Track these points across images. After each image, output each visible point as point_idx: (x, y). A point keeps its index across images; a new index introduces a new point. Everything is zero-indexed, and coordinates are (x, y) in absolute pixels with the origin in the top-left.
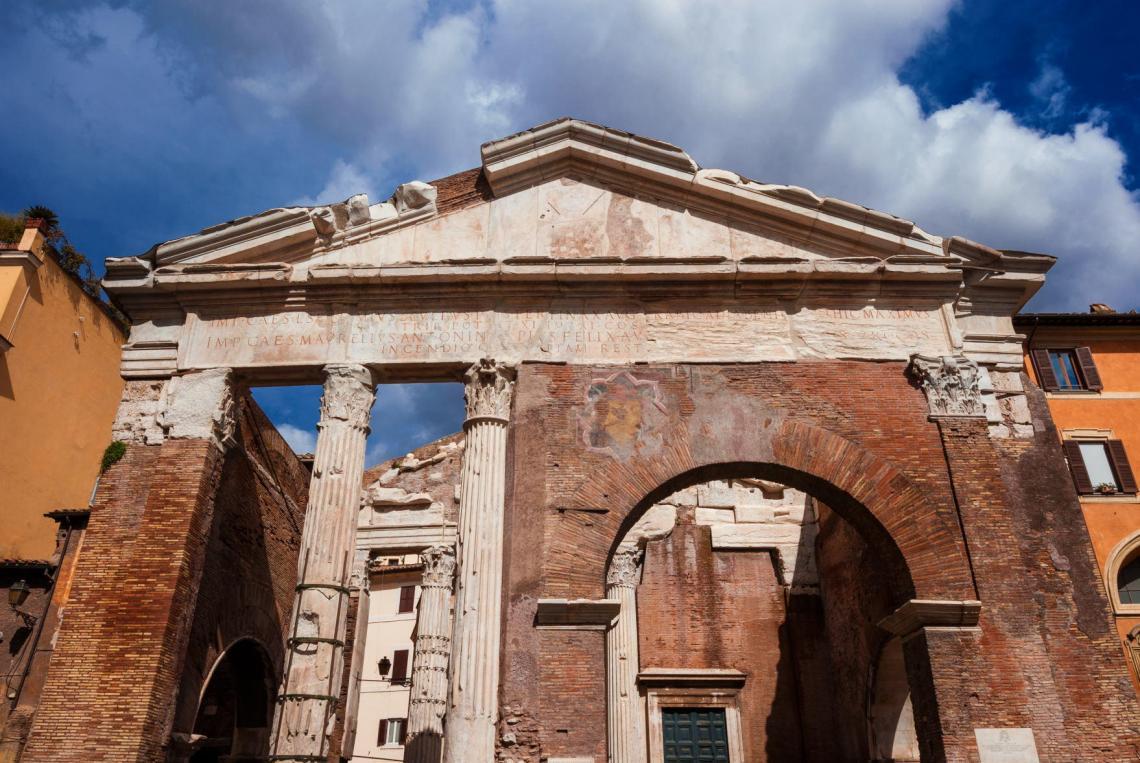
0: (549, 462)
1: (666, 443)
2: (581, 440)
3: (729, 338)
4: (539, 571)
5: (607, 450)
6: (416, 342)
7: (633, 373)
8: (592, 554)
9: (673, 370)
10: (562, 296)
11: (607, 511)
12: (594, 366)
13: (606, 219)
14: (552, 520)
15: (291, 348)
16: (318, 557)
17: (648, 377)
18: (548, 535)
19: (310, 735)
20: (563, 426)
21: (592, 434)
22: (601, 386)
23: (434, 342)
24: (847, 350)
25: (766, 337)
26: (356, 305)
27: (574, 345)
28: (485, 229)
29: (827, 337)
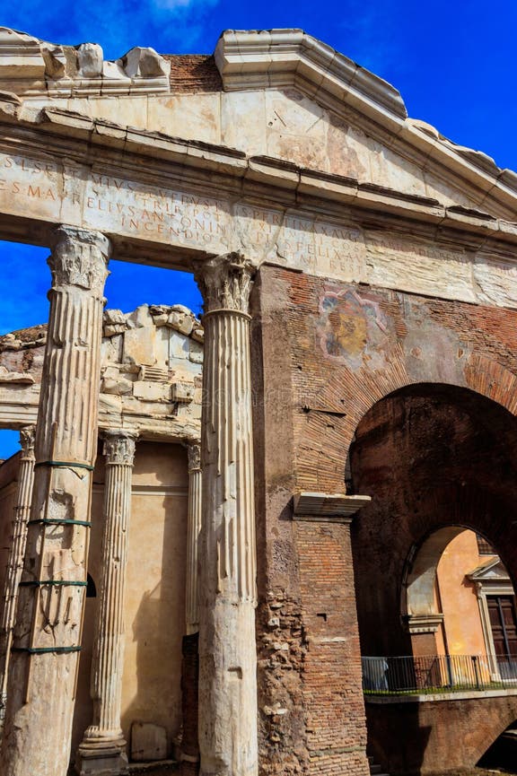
0: (293, 363)
1: (387, 360)
2: (319, 346)
3: (430, 275)
4: (291, 466)
5: (340, 359)
6: (158, 222)
7: (358, 292)
8: (334, 453)
9: (390, 295)
10: (297, 206)
11: (344, 415)
12: (326, 279)
13: (326, 143)
14: (300, 419)
16: (68, 434)
17: (372, 298)
18: (297, 429)
19: (69, 625)
20: (302, 330)
21: (327, 342)
22: (333, 299)
23: (176, 226)
24: (510, 302)
25: (456, 279)
26: (91, 166)
27: (307, 256)
28: (217, 120)
29: (496, 288)
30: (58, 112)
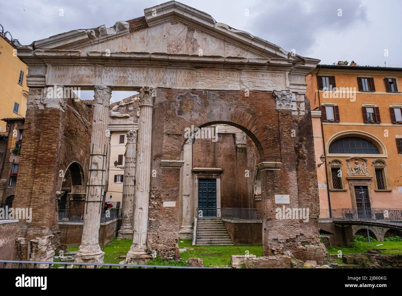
0: (165, 120)
1: (200, 115)
2: (175, 113)
3: (221, 82)
4: (162, 152)
5: (182, 116)
6: (124, 79)
7: (191, 92)
8: (176, 147)
9: (203, 92)
10: (170, 65)
11: (182, 135)
12: (180, 89)
13: (185, 39)
14: (166, 137)
15: (83, 79)
16: (96, 146)
17: (196, 94)
18: (164, 141)
19: (97, 196)
20: (169, 108)
21: (178, 111)
22: (181, 96)
23: (129, 79)
24: (255, 87)
25: (232, 82)
26: (104, 65)
27: (173, 82)
28: (145, 40)
29: (250, 83)
30: (91, 52)
